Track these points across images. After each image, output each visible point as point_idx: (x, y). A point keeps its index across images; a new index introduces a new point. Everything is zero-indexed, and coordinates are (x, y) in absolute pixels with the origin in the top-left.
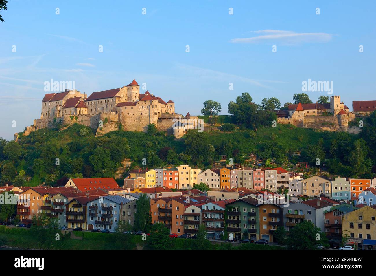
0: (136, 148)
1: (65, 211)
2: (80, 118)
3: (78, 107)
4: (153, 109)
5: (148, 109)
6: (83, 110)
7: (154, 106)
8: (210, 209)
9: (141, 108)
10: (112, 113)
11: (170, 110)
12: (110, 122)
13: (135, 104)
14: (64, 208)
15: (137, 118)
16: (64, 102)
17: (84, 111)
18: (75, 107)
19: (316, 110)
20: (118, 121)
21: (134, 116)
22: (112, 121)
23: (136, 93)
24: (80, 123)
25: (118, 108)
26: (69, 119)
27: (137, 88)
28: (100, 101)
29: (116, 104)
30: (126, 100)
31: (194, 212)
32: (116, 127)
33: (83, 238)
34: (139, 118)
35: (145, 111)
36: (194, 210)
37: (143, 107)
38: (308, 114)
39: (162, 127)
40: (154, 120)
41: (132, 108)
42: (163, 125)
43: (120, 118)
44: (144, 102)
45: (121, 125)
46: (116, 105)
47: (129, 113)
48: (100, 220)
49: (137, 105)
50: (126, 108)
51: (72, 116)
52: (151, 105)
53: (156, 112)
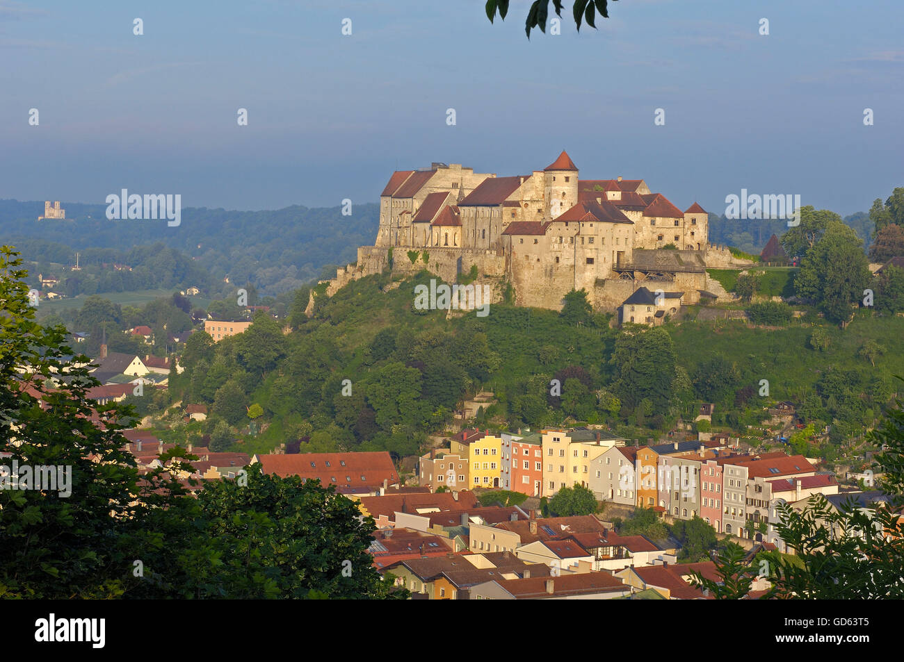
2: (433, 258)
3: (435, 224)
4: (582, 247)
5: (573, 246)
7: (586, 240)
9: (556, 242)
10: (488, 252)
12: (483, 279)
13: (545, 228)
15: (546, 271)
16: (417, 204)
17: (449, 236)
18: (432, 221)
20: (504, 277)
21: (539, 265)
22: (486, 276)
23: (564, 194)
24: (433, 272)
25: (507, 238)
26: (407, 260)
27: (567, 179)
28: (480, 210)
29: (506, 227)
30: (539, 211)
32: (498, 294)
34: (551, 271)
35: (565, 253)
37: (561, 238)
39: (604, 299)
40: (585, 280)
41: (536, 241)
42: (606, 296)
43: (509, 267)
44: (564, 224)
45: (509, 286)
46: (504, 228)
47: (529, 255)
49: (549, 232)
50: (522, 241)
51: (413, 250)
52: (578, 234)
53: (589, 256)
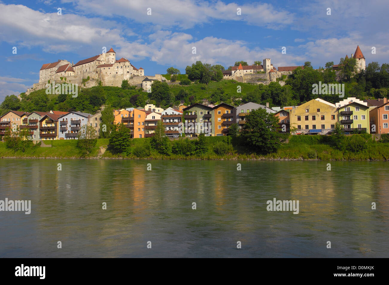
0: (113, 97)
1: (39, 127)
2: (68, 79)
3: (67, 71)
4: (126, 69)
5: (122, 69)
6: (71, 73)
7: (127, 66)
8: (169, 114)
9: (116, 68)
11: (141, 74)
13: (112, 65)
14: (38, 124)
15: (113, 76)
16: (56, 69)
18: (65, 71)
19: (252, 70)
20: (98, 79)
21: (110, 75)
22: (93, 79)
23: (113, 58)
24: (68, 83)
25: (98, 69)
26: (60, 79)
27: (113, 55)
28: (84, 65)
30: (104, 63)
31: (154, 118)
32: (97, 84)
33: (52, 145)
34: (115, 76)
35: (119, 71)
36: (154, 117)
37: (118, 67)
38: (246, 73)
39: (133, 82)
40: (127, 77)
41: (109, 68)
43: (100, 76)
44: (119, 63)
45: (100, 82)
46: (97, 67)
47: (107, 72)
48: (70, 133)
49: (114, 66)
50: (104, 69)
51: (62, 77)
52: (124, 65)
53: (128, 71)
